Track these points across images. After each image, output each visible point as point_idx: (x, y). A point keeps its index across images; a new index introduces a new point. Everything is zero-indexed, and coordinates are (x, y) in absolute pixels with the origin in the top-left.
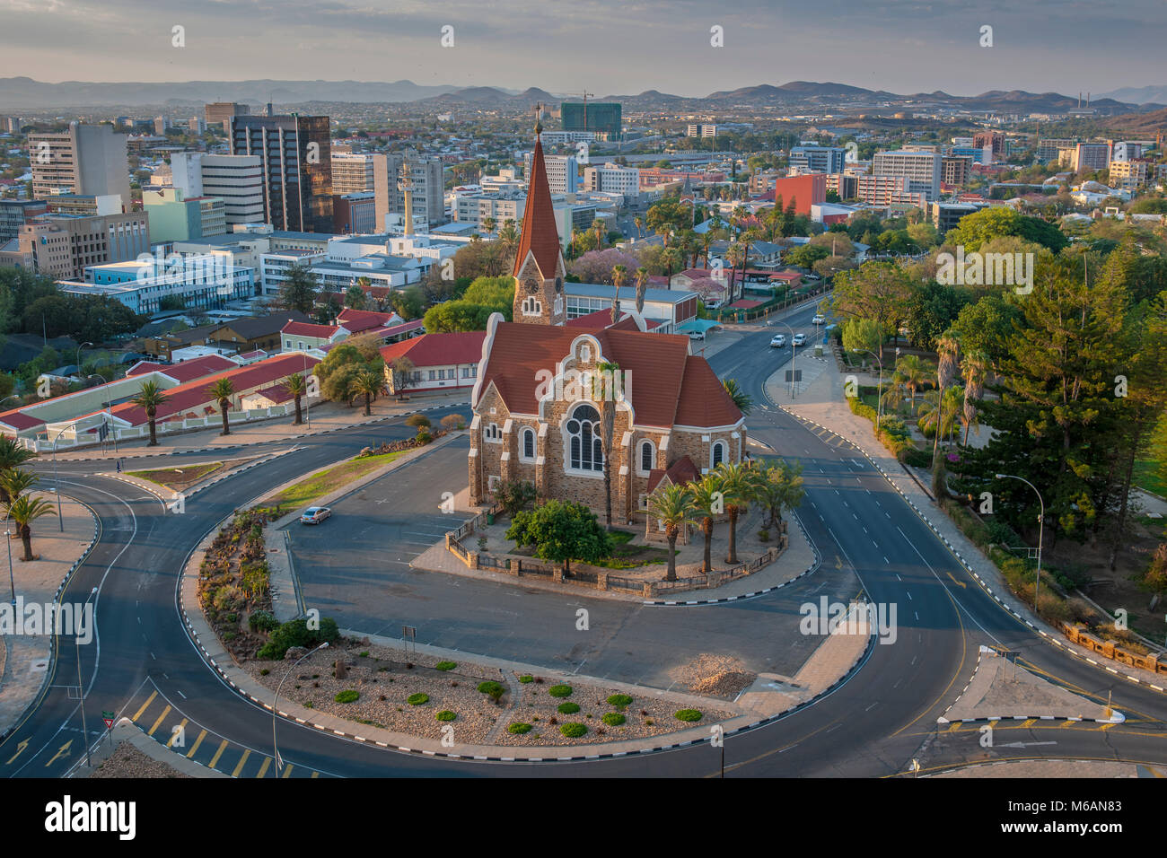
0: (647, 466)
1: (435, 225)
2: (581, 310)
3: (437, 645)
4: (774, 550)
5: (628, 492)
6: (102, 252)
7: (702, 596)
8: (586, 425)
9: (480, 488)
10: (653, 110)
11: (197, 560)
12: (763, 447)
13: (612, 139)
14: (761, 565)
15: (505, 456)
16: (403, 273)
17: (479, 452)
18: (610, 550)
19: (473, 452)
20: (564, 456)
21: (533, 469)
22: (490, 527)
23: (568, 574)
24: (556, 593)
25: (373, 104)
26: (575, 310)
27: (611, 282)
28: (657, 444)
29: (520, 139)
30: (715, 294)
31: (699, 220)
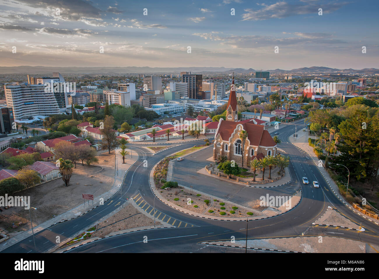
0: (252, 154)
1: (223, 98)
2: (248, 118)
3: (198, 190)
4: (280, 177)
5: (248, 160)
6: (155, 102)
7: (260, 186)
8: (239, 144)
9: (215, 156)
10: (278, 73)
11: (156, 166)
12: (285, 152)
13: (267, 80)
14: (277, 180)
15: (221, 150)
16: (214, 108)
17: (216, 148)
18: (240, 173)
19: (214, 148)
20: (234, 151)
21: (227, 153)
22: (216, 165)
23: (230, 178)
24: (227, 181)
25: (215, 72)
26: (247, 118)
27: (254, 112)
28: (255, 150)
29: (246, 80)
30: (281, 116)
31: (283, 98)
